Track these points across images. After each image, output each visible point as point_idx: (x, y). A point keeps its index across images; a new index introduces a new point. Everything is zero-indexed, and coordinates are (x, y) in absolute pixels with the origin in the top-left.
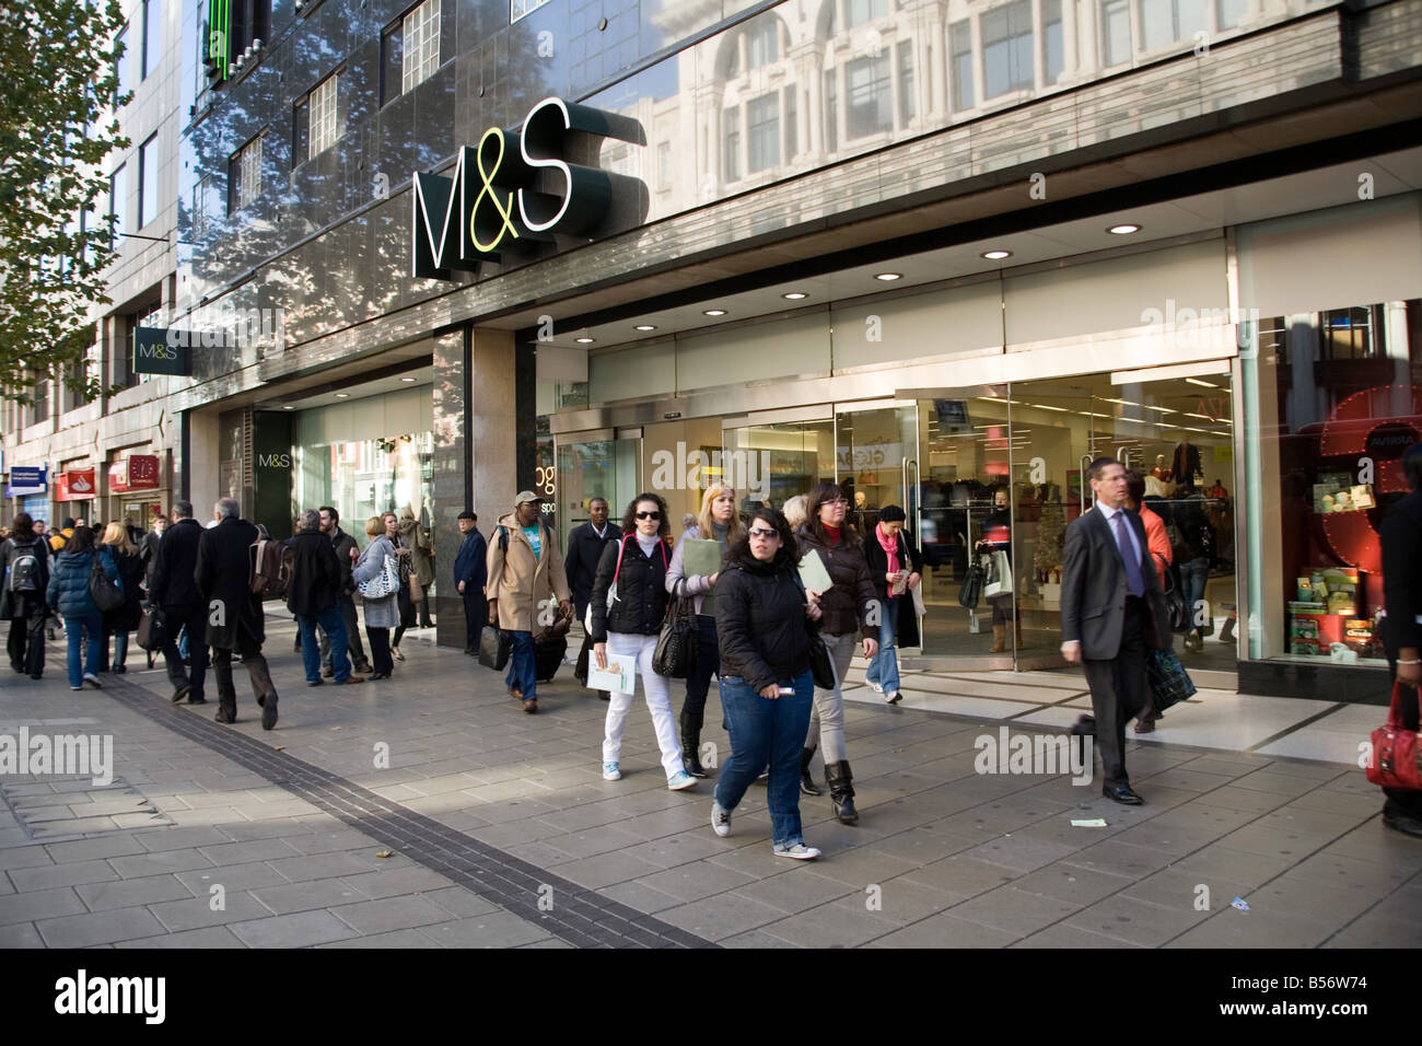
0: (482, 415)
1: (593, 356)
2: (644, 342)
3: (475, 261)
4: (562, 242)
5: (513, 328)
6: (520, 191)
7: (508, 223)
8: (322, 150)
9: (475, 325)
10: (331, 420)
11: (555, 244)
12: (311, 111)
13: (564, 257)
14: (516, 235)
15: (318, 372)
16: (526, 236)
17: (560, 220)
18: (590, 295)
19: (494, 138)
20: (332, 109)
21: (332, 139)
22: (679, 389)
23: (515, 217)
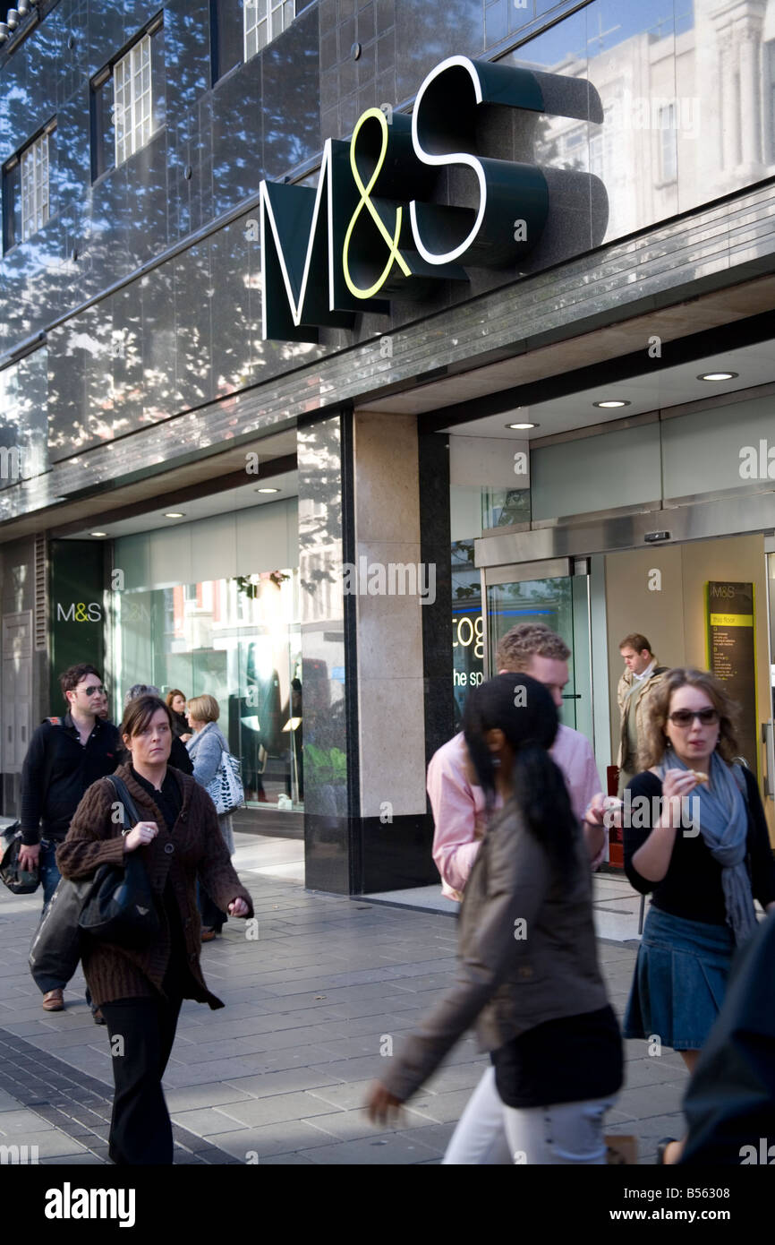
0: (370, 542)
1: (537, 448)
2: (614, 424)
3: (351, 313)
4: (478, 280)
5: (416, 410)
6: (412, 205)
7: (395, 254)
8: (134, 151)
9: (356, 409)
10: (161, 553)
11: (469, 281)
12: (116, 92)
13: (482, 301)
14: (407, 272)
15: (137, 482)
16: (421, 273)
17: (471, 247)
18: (523, 358)
19: (373, 124)
20: (146, 88)
21: (146, 134)
22: (666, 497)
23: (407, 244)
